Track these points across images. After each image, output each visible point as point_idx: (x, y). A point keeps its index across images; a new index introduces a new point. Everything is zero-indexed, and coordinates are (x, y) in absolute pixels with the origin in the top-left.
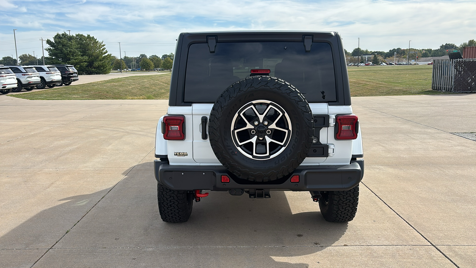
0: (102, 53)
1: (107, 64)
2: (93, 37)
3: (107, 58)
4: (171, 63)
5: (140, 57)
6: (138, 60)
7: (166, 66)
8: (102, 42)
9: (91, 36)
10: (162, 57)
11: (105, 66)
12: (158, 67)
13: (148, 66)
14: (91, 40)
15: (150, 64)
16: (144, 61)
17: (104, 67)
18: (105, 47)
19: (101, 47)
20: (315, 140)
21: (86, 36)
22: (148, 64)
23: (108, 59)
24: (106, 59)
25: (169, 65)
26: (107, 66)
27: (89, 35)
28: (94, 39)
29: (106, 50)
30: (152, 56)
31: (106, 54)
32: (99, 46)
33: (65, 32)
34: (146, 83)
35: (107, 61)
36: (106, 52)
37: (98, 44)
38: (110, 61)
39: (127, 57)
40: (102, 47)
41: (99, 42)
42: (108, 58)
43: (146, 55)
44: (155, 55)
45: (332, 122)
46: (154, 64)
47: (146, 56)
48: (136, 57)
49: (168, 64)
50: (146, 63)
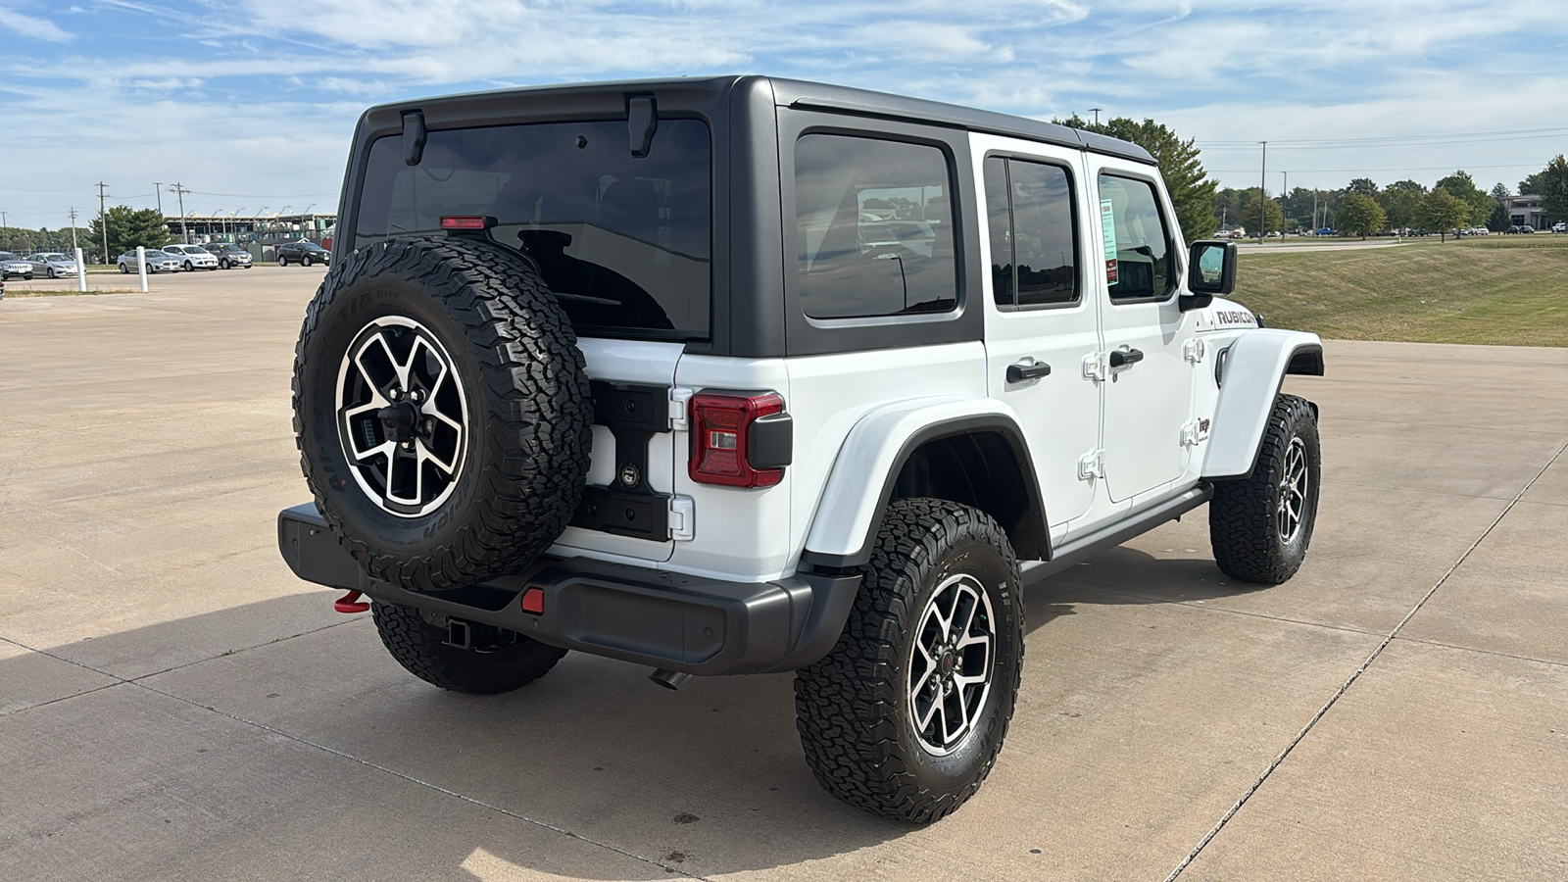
0: (1184, 177)
1: (1199, 215)
2: (1163, 127)
3: (1199, 193)
4: (1450, 207)
5: (1349, 188)
6: (1336, 199)
7: (1430, 219)
8: (1190, 141)
9: (1157, 123)
10: (1434, 185)
11: (1191, 223)
12: (1405, 222)
13: (1361, 219)
14: (1153, 137)
15: (1370, 214)
16: (1351, 204)
17: (1187, 223)
18: (1197, 157)
19: (1186, 160)
20: (630, 475)
21: (1141, 124)
22: (1362, 212)
23: (1203, 199)
24: (1197, 198)
25: (1439, 214)
26: (1196, 222)
27: (1151, 121)
28: (1165, 133)
29: (1199, 167)
30: (1397, 183)
31: (1200, 182)
32: (1179, 155)
33: (1075, 117)
34: (1268, 278)
35: (1198, 205)
36: (1202, 175)
37: (1176, 149)
38: (1208, 204)
39: (1305, 190)
40: (1189, 158)
41: (1180, 143)
42: (1205, 196)
43: (1373, 182)
44: (1410, 181)
45: (677, 413)
46: (1388, 213)
47: (1373, 185)
48: (1336, 190)
49: (1437, 211)
50: (1355, 208)
